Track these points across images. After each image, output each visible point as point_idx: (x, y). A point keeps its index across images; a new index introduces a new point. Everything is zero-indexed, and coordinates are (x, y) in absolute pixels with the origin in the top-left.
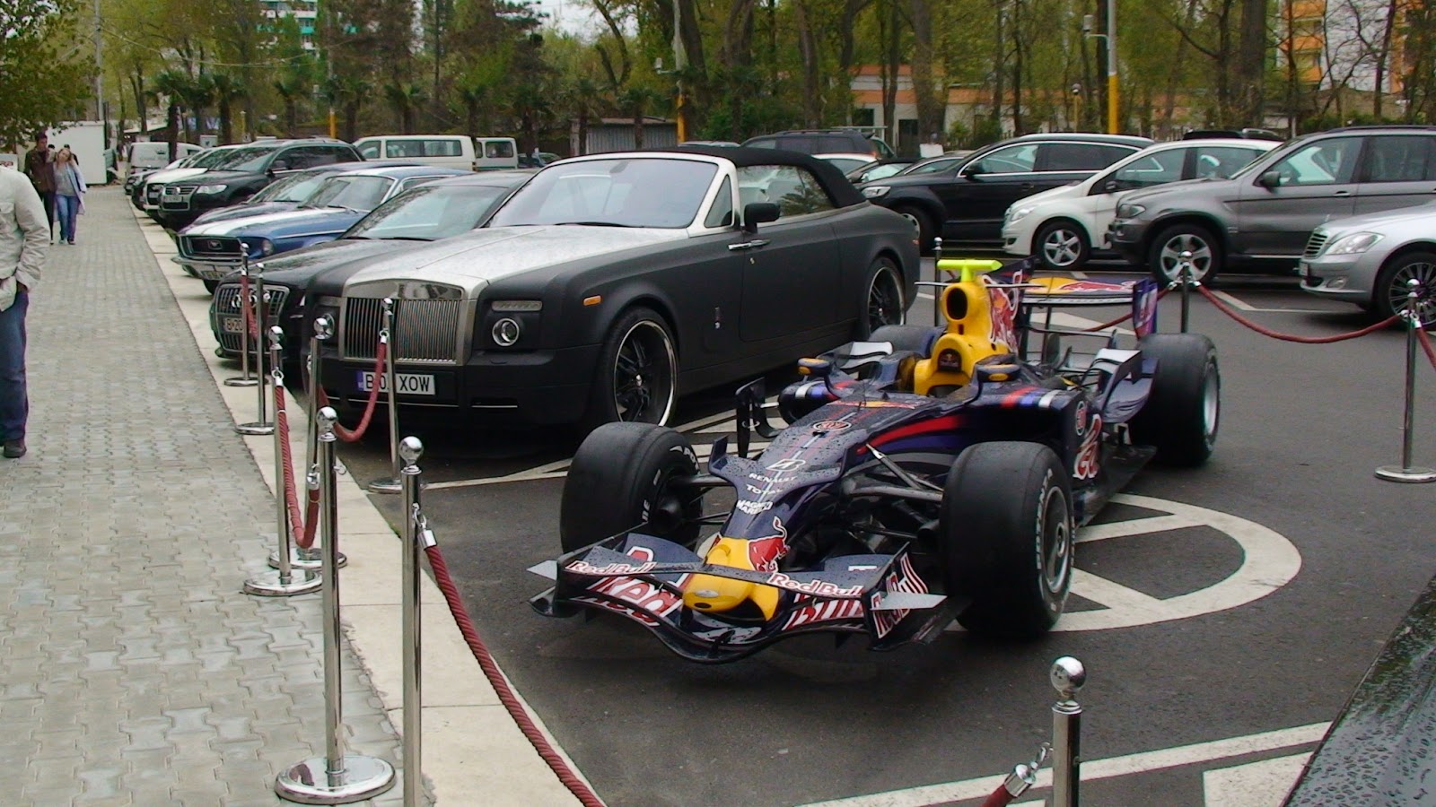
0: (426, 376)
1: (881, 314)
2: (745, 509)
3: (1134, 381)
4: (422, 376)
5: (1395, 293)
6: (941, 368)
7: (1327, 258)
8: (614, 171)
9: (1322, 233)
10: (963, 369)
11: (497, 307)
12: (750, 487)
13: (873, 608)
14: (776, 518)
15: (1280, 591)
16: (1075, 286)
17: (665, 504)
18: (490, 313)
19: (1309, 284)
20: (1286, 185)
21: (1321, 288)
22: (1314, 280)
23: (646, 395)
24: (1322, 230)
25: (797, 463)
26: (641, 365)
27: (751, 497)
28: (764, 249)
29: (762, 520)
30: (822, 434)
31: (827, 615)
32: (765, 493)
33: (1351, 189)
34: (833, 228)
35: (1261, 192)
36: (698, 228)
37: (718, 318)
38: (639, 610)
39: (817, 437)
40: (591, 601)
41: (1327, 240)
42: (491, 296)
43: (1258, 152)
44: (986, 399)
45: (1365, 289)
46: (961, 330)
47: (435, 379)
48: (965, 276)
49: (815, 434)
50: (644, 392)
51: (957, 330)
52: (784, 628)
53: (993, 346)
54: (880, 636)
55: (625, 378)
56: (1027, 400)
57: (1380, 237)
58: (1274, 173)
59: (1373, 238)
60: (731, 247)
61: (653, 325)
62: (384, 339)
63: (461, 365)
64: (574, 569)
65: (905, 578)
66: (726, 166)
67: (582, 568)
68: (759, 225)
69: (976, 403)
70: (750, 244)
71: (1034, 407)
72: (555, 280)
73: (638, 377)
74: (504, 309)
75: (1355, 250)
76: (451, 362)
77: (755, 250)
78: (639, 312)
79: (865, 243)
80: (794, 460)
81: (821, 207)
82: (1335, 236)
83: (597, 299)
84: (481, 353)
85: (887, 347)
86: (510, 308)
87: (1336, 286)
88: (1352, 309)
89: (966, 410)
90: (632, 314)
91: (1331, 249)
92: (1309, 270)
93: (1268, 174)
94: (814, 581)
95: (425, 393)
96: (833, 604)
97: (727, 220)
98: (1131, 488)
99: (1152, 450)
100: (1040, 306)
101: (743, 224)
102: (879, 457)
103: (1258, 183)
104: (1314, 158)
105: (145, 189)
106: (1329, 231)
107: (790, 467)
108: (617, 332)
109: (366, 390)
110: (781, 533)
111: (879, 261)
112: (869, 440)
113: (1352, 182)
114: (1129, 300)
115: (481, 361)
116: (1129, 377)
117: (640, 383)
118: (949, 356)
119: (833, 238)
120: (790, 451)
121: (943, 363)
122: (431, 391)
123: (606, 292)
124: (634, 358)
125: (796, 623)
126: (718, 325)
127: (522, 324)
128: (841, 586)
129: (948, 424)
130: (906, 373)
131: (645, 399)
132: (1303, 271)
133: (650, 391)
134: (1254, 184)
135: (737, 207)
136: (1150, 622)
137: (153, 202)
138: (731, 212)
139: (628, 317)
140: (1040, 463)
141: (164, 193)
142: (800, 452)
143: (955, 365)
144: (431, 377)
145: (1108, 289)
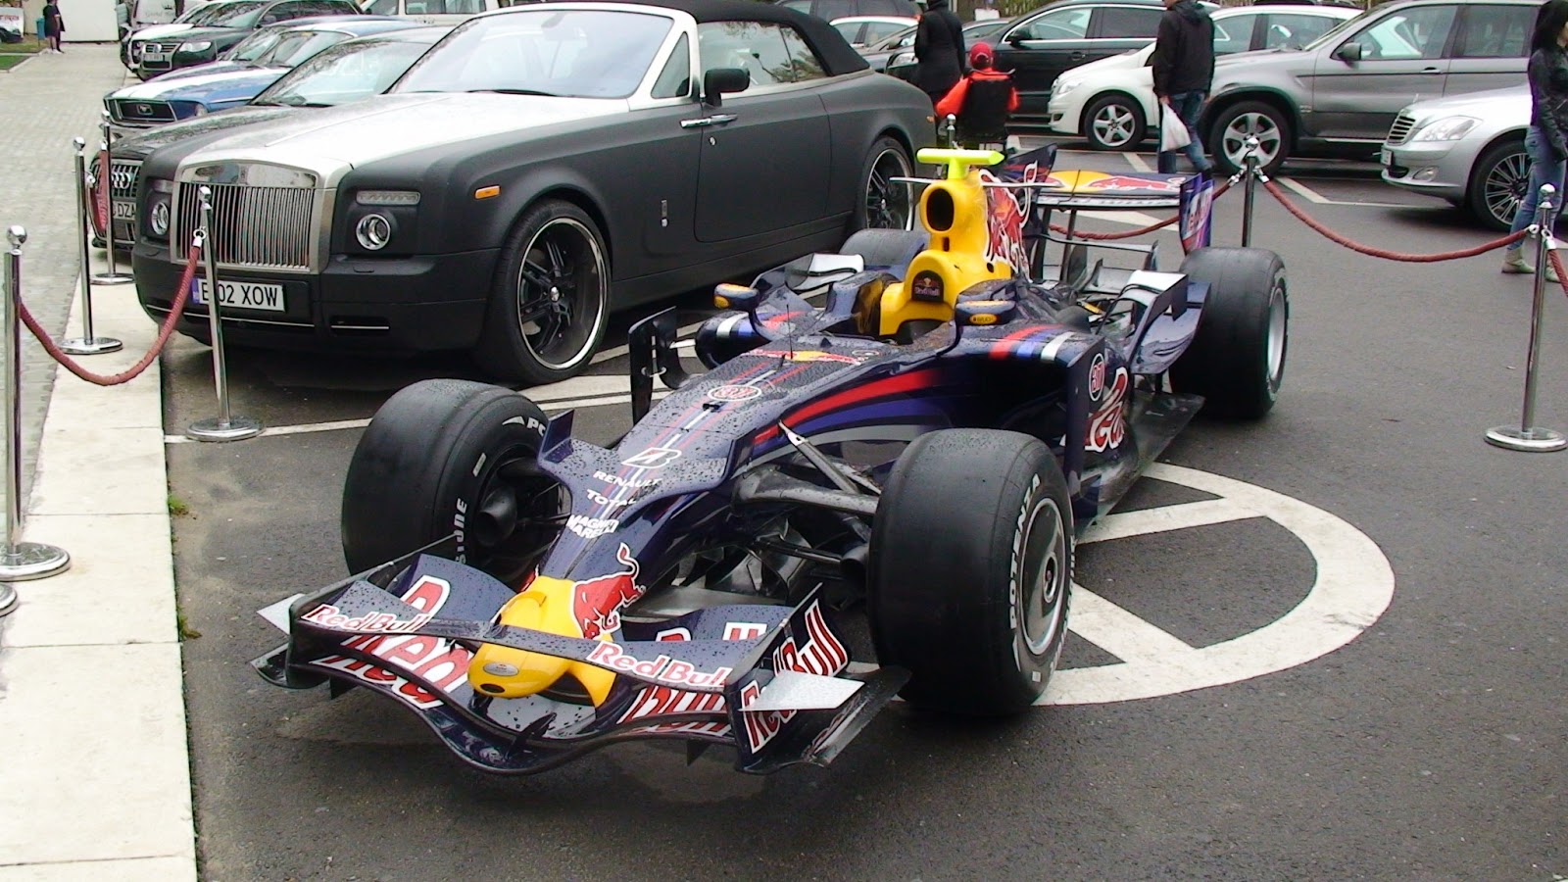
0: (273, 287)
1: (883, 207)
2: (578, 530)
3: (1176, 316)
4: (268, 287)
5: (1492, 188)
6: (916, 297)
7: (1414, 145)
8: (545, 25)
9: (1409, 116)
10: (946, 298)
11: (365, 198)
12: (592, 494)
13: (744, 708)
14: (623, 545)
15: (1367, 634)
16: (1108, 182)
17: (490, 503)
18: (353, 207)
19: (1391, 174)
20: (1367, 59)
21: (1407, 180)
22: (1397, 170)
23: (565, 313)
24: (1408, 112)
25: (669, 455)
26: (557, 274)
27: (591, 510)
28: (730, 126)
29: (603, 549)
30: (716, 408)
31: (681, 707)
32: (613, 502)
33: (1441, 65)
34: (822, 102)
35: (1339, 66)
36: (643, 100)
37: (664, 214)
38: (414, 681)
39: (708, 411)
40: (340, 666)
41: (1415, 124)
42: (352, 186)
43: (1337, 22)
44: (970, 344)
45: (1458, 183)
46: (946, 246)
47: (284, 290)
48: (953, 171)
49: (706, 406)
50: (562, 308)
51: (940, 245)
52: (621, 721)
53: (990, 267)
54: (754, 750)
55: (535, 291)
56: (1026, 348)
57: (1477, 123)
58: (1356, 45)
59: (1470, 124)
60: (684, 124)
61: (571, 222)
62: (198, 242)
63: (316, 272)
64: (314, 619)
65: (812, 642)
66: (684, 21)
67: (329, 618)
68: (724, 96)
69: (953, 353)
70: (709, 120)
71: (1035, 358)
72: (436, 165)
73: (554, 290)
74: (371, 201)
75: (1448, 137)
76: (303, 270)
77: (718, 128)
78: (554, 207)
79: (865, 118)
80: (665, 449)
81: (813, 74)
82: (1425, 120)
83: (495, 190)
84: (341, 259)
85: (856, 262)
86: (380, 201)
87: (1425, 178)
88: (1441, 204)
89: (939, 362)
90: (544, 209)
91: (1420, 135)
92: (1393, 158)
93: (1347, 45)
94: (661, 657)
95: (272, 307)
96: (689, 697)
97: (682, 90)
98: (1168, 456)
99: (1198, 401)
100: (1062, 208)
101: (702, 95)
102: (796, 443)
103: (1335, 56)
104: (1399, 29)
105: (130, 46)
106: (1417, 112)
107: (657, 462)
108: (521, 234)
109: (202, 301)
110: (630, 569)
111: (881, 143)
112: (783, 416)
113: (1443, 57)
114: (1175, 202)
115: (344, 268)
116: (1169, 311)
117: (556, 297)
118: (928, 280)
119: (821, 113)
120: (663, 433)
121: (918, 291)
122: (280, 306)
123: (506, 181)
124: (548, 265)
125: (638, 715)
126: (665, 222)
127: (394, 222)
128: (700, 667)
129: (913, 383)
130: (869, 302)
131: (564, 317)
132: (1386, 159)
133: (571, 305)
134: (1331, 57)
135: (696, 73)
136: (1178, 690)
137: (136, 61)
138: (688, 79)
139: (537, 213)
140: (1023, 467)
141: (144, 50)
142: (677, 436)
143: (936, 293)
144: (280, 288)
145: (1150, 188)
